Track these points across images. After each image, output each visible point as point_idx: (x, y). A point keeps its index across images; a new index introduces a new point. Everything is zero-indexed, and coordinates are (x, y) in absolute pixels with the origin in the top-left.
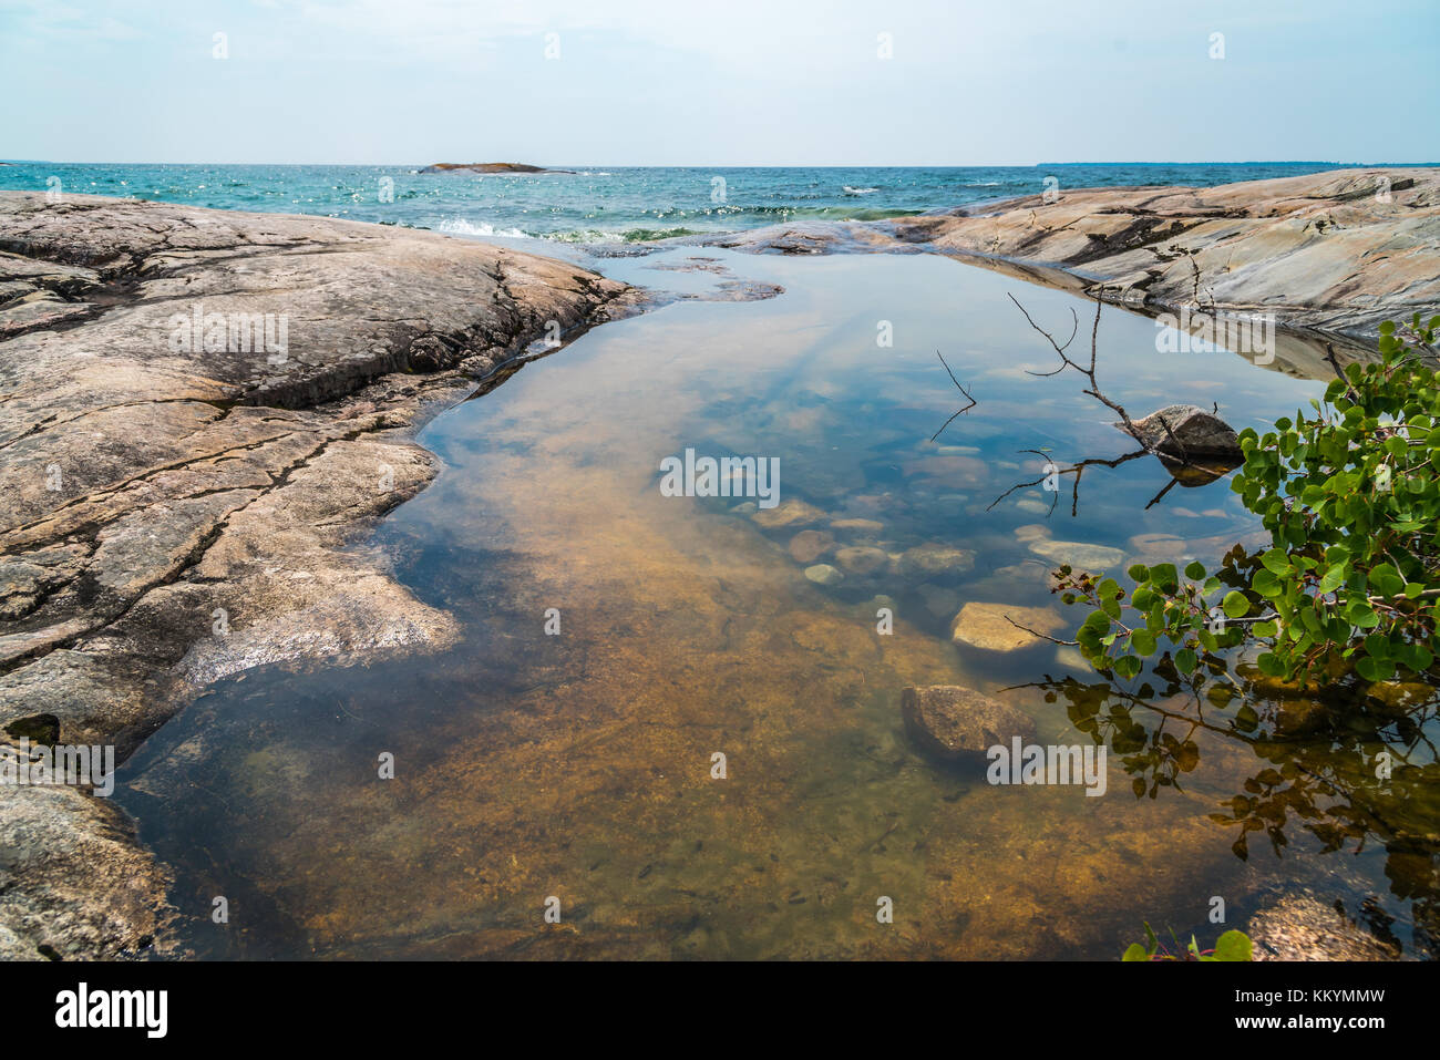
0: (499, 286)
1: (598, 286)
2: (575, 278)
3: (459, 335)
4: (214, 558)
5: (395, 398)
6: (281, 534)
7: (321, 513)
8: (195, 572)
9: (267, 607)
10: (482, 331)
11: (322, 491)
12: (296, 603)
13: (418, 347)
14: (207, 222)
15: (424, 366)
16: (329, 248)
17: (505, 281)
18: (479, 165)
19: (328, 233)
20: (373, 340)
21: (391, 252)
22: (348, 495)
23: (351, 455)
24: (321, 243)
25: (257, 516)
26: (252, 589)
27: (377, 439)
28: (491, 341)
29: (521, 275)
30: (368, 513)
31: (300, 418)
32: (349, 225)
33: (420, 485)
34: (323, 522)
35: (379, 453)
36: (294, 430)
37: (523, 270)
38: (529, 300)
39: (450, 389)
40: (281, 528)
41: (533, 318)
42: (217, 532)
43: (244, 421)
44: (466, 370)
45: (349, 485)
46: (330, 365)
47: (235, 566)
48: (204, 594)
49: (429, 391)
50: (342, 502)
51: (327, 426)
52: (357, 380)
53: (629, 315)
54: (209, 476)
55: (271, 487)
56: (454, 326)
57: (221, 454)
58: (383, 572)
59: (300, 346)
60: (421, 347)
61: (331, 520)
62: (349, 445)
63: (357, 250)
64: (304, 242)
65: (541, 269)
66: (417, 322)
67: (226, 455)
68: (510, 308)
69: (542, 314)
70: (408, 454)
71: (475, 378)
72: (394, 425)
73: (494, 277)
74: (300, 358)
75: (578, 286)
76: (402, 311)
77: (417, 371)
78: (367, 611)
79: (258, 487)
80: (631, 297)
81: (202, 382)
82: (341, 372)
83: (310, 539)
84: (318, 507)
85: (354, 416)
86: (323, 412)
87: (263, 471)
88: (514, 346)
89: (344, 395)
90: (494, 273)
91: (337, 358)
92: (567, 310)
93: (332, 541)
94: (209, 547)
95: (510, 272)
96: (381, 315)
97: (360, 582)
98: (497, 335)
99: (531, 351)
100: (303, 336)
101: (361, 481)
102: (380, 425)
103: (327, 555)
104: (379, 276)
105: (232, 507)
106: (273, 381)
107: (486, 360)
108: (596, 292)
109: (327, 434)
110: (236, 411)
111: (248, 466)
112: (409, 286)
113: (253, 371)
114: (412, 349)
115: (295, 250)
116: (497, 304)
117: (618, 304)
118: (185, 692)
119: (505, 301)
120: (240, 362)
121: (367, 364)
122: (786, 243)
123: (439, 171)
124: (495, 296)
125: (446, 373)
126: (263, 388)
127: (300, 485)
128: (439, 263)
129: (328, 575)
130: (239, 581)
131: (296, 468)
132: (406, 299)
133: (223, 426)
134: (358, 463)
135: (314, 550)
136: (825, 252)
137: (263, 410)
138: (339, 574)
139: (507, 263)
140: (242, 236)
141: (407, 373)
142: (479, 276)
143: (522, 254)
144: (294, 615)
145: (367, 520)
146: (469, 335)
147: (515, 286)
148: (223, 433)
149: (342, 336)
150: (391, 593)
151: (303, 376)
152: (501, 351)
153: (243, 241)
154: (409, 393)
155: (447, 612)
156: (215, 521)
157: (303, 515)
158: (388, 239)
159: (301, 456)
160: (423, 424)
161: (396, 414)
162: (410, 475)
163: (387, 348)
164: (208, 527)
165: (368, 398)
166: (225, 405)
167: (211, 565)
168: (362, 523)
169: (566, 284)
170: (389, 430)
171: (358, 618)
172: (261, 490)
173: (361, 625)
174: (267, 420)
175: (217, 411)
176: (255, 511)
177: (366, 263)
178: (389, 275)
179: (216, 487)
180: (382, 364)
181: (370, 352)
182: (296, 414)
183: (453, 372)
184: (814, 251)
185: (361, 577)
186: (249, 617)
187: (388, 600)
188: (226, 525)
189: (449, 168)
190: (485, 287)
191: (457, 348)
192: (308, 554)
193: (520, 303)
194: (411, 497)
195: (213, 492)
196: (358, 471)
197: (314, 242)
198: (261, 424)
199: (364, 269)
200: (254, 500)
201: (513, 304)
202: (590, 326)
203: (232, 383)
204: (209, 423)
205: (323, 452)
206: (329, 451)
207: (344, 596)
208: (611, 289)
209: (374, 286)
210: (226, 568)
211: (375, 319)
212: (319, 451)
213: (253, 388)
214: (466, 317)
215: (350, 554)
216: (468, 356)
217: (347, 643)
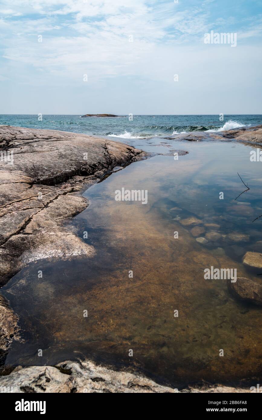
0: (106, 151)
1: (134, 151)
2: (127, 148)
3: (94, 165)
4: (29, 227)
5: (77, 183)
6: (47, 222)
7: (57, 216)
8: (24, 231)
9: (43, 242)
10: (101, 164)
11: (57, 210)
12: (51, 241)
13: (83, 168)
14: (26, 132)
15: (84, 173)
16: (59, 140)
17: (107, 149)
18: (99, 115)
19: (58, 135)
20: (71, 166)
21: (76, 141)
22: (64, 211)
23: (65, 199)
24: (56, 138)
25: (40, 216)
26: (39, 237)
27: (72, 195)
28: (103, 167)
29: (112, 148)
30: (70, 216)
31: (51, 188)
32: (64, 133)
33: (84, 208)
34: (58, 218)
35: (73, 199)
36: (50, 191)
37: (112, 146)
38: (114, 155)
39: (92, 181)
40: (46, 220)
41: (115, 160)
42: (30, 220)
43: (36, 188)
44: (96, 175)
45: (65, 208)
46: (59, 173)
47: (34, 230)
48: (26, 238)
49: (86, 181)
50: (63, 213)
51: (59, 191)
52: (65, 178)
53: (143, 159)
54: (28, 204)
55: (44, 208)
56: (93, 162)
57: (30, 198)
58: (74, 234)
59: (51, 168)
60: (84, 168)
61: (60, 218)
62: (64, 196)
63: (66, 140)
64: (52, 138)
65: (117, 146)
66: (83, 161)
67: (32, 198)
68: (109, 157)
69: (118, 159)
70: (81, 199)
71: (99, 177)
72: (76, 191)
73: (104, 148)
74: (51, 171)
75: (128, 151)
76: (79, 158)
77: (82, 175)
78: (70, 245)
79: (40, 208)
80: (143, 154)
81: (25, 177)
82: (62, 175)
83: (54, 223)
84: (56, 214)
85: (65, 188)
86: (57, 186)
87: (42, 203)
88: (110, 168)
89: (62, 182)
90: (104, 147)
91: (61, 171)
92: (125, 158)
93: (60, 224)
94: (27, 224)
95: (109, 147)
96: (73, 159)
97: (68, 236)
98: (105, 165)
99: (114, 170)
100: (52, 165)
101: (68, 207)
102: (73, 191)
103: (59, 228)
104: (72, 148)
105: (33, 213)
106: (44, 177)
107: (102, 172)
108: (133, 153)
109: (58, 193)
110: (34, 186)
111: (38, 201)
112: (81, 151)
113: (39, 174)
114: (82, 169)
115: (49, 140)
116: (105, 156)
117: (139, 156)
118: (21, 265)
119: (107, 155)
120: (35, 172)
121: (69, 173)
122: (189, 138)
123: (87, 116)
124: (105, 154)
125: (90, 176)
126: (41, 179)
127: (51, 208)
128: (89, 144)
129: (59, 234)
130: (35, 234)
131: (50, 202)
132: (80, 154)
133: (30, 190)
134: (67, 201)
135: (55, 226)
136: (201, 140)
137: (42, 186)
138: (62, 234)
139: (108, 144)
140: (35, 136)
141: (80, 176)
142: (100, 148)
143: (112, 141)
144: (50, 245)
145: (69, 218)
146: (97, 165)
147: (110, 151)
148: (31, 192)
149: (63, 165)
150: (77, 240)
151: (52, 176)
152: (106, 170)
153: (35, 137)
154: (80, 181)
155: (92, 246)
156: (29, 217)
157: (52, 216)
158: (74, 137)
159: (52, 199)
160: (84, 190)
161: (77, 187)
162: (81, 206)
163: (75, 168)
164: (27, 219)
165: (69, 182)
166: (31, 184)
167: (28, 230)
168: (68, 219)
169: (125, 150)
170: (75, 192)
171: (67, 247)
172: (41, 209)
173: (68, 249)
174: (42, 188)
175: (29, 186)
176: (39, 215)
177: (69, 144)
178: (75, 147)
179: (29, 207)
180: (73, 173)
181: (70, 169)
182: (50, 187)
183: (93, 176)
184: (198, 141)
185: (68, 235)
186: (38, 245)
187: (76, 242)
188: (32, 218)
189: (90, 115)
190: (102, 151)
191: (94, 169)
192: (54, 227)
193: (111, 156)
194: (81, 212)
195: (29, 209)
196: (67, 204)
197: (54, 138)
198: (41, 190)
199: (68, 146)
200: (39, 211)
201: (109, 156)
202: (131, 163)
203: (33, 178)
204: (27, 189)
205: (57, 198)
206: (59, 198)
207: (64, 240)
208: (137, 152)
209: (71, 151)
210: (32, 231)
211: (71, 160)
212: (56, 198)
213: (38, 179)
214: (96, 160)
215: (65, 228)
216: (97, 171)
217: (65, 254)
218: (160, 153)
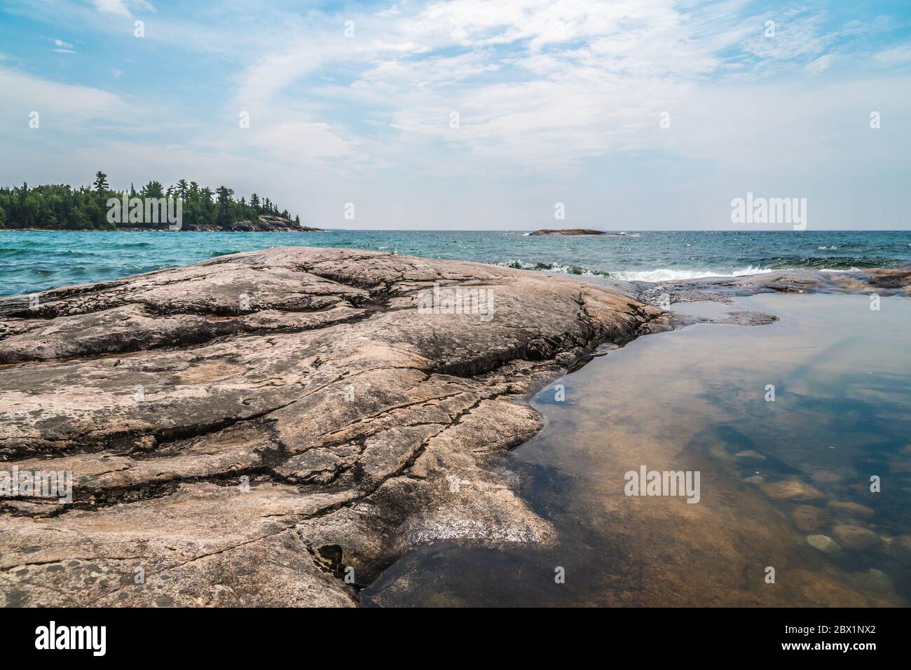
0: (581, 309)
1: (644, 311)
2: (628, 305)
3: (557, 338)
4: (420, 464)
5: (517, 375)
6: (455, 455)
7: (477, 444)
8: (410, 471)
9: (447, 499)
10: (570, 336)
11: (478, 431)
12: (462, 500)
13: (532, 345)
14: (424, 266)
15: (535, 356)
16: (484, 282)
17: (585, 305)
18: (565, 231)
19: (484, 274)
20: (507, 339)
21: (519, 286)
22: (492, 434)
23: (493, 410)
24: (480, 279)
25: (444, 440)
26: (439, 487)
27: (507, 400)
28: (575, 343)
29: (594, 302)
30: (502, 447)
31: (466, 383)
32: (495, 269)
33: (532, 433)
34: (477, 450)
35: (510, 410)
36: (463, 390)
37: (595, 299)
38: (600, 318)
39: (550, 372)
40: (455, 451)
41: (601, 329)
42: (422, 448)
43: (438, 383)
44: (559, 361)
45: (493, 428)
46: (483, 352)
47: (431, 471)
48: (415, 486)
49: (537, 372)
50: (489, 439)
51: (481, 390)
52: (496, 362)
53: (664, 330)
54: (420, 414)
55: (451, 424)
56: (554, 333)
57: (426, 401)
58: (512, 488)
59: (468, 340)
60: (534, 345)
61: (481, 449)
62: (493, 402)
63: (500, 284)
64: (470, 278)
65: (607, 299)
66: (533, 329)
67: (429, 402)
68: (588, 323)
69: (607, 327)
70: (525, 412)
71: (564, 365)
72: (517, 392)
73: (578, 303)
74: (468, 347)
75: (631, 310)
76: (524, 322)
77: (530, 359)
78: (502, 513)
79: (444, 424)
80: (666, 319)
81: (417, 358)
82: (489, 357)
83: (471, 460)
84: (475, 440)
85: (494, 384)
86: (478, 380)
87: (447, 414)
88: (589, 347)
89: (489, 371)
90: (578, 300)
91: (487, 348)
92: (623, 326)
93: (482, 462)
94: (417, 457)
95: (588, 300)
96: (513, 324)
97: (498, 492)
98: (579, 340)
99: (599, 351)
100: (470, 334)
101: (499, 427)
102: (509, 391)
103: (480, 472)
104: (512, 300)
105: (430, 434)
106: (453, 360)
107: (571, 355)
108: (642, 314)
109: (480, 394)
110: (434, 376)
111: (439, 410)
112: (528, 307)
113: (443, 353)
114: (529, 346)
115: (466, 283)
116: (580, 320)
117: (657, 323)
118: (402, 545)
119: (584, 318)
120: (437, 347)
121: (504, 353)
122: (778, 284)
123: (541, 234)
124: (579, 315)
125: (547, 362)
126: (448, 363)
127: (465, 425)
128: (546, 293)
129: (481, 485)
130: (432, 480)
131: (464, 414)
132: (526, 315)
133: (427, 385)
134: (498, 414)
135: (472, 468)
136: (810, 291)
137: (448, 377)
138: (487, 485)
139: (586, 294)
140: (439, 274)
141: (524, 359)
142: (569, 302)
143: (594, 288)
144: (461, 507)
145: (502, 452)
146: (562, 339)
147: (590, 309)
148: (427, 388)
149: (491, 335)
150: (516, 503)
151: (469, 358)
152: (581, 350)
153: (440, 277)
154: (525, 372)
155: (549, 522)
156: (422, 442)
157: (467, 443)
158: (516, 277)
159: (467, 407)
160: (533, 393)
161: (518, 385)
162: (527, 426)
163: (515, 344)
164: (418, 445)
165: (502, 373)
166: (428, 372)
167: (418, 469)
168: (499, 453)
169: (623, 308)
170: (513, 395)
171: (496, 517)
172: (446, 426)
173: (498, 522)
174: (449, 383)
175: (424, 376)
176: (442, 438)
177: (505, 292)
178: (517, 300)
179: (423, 421)
180: (512, 354)
181: (505, 346)
182: (463, 380)
183: (552, 361)
184: (801, 291)
185: (499, 489)
186: (437, 505)
187: (516, 507)
188: (427, 445)
189: (547, 232)
190: (573, 309)
191: (555, 346)
192: (469, 469)
193: (593, 320)
194: (527, 440)
195: (421, 424)
196: (498, 420)
197: (476, 278)
198: (446, 386)
199: (504, 296)
200: (441, 431)
201: (589, 320)
202: (637, 336)
203: (432, 359)
204: (420, 382)
205: (478, 406)
206: (482, 405)
207: (489, 500)
208: (651, 313)
209: (509, 306)
210: (426, 471)
211: (509, 326)
212: (476, 405)
213: (443, 363)
214: (561, 328)
215: (492, 473)
216: (561, 351)
217: (491, 532)
218: (707, 317)
